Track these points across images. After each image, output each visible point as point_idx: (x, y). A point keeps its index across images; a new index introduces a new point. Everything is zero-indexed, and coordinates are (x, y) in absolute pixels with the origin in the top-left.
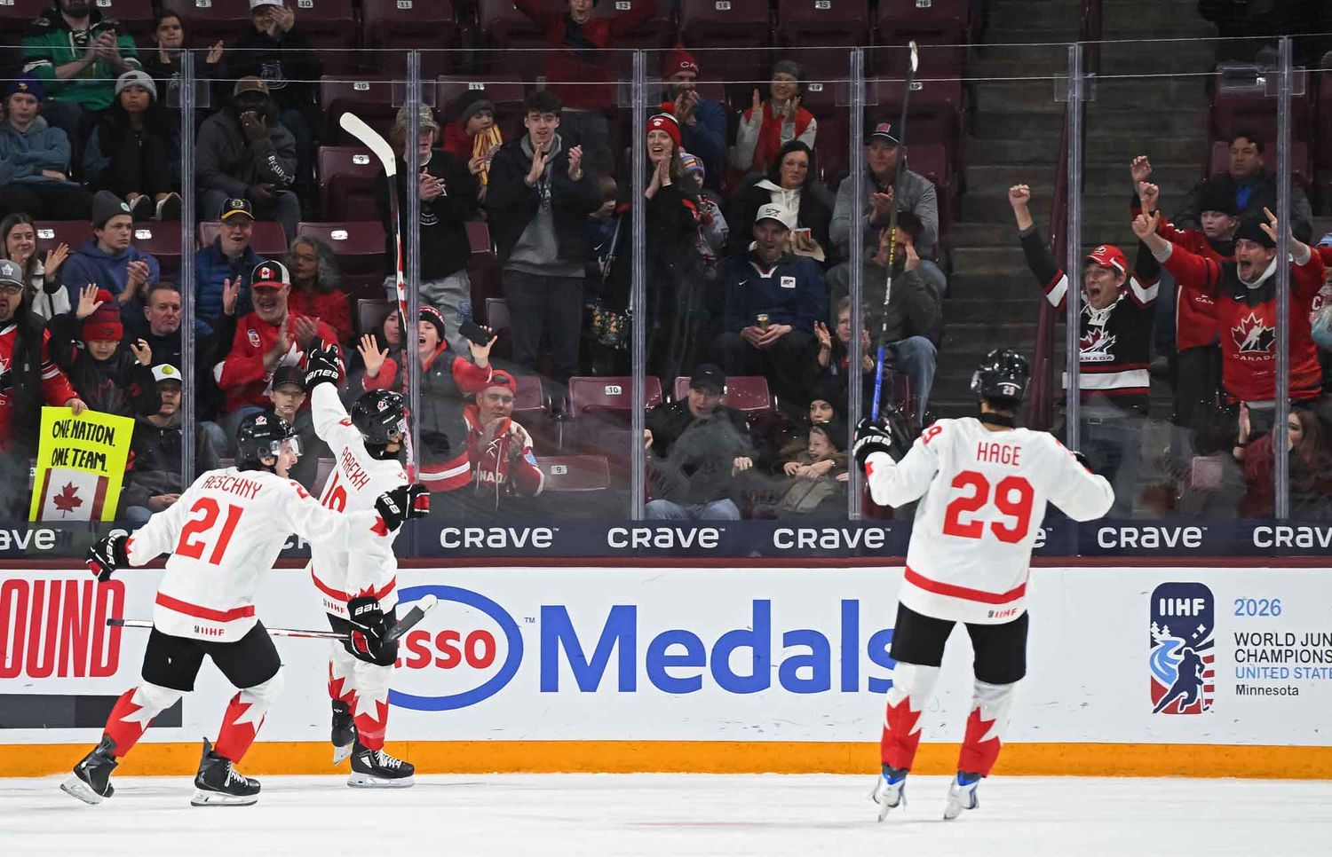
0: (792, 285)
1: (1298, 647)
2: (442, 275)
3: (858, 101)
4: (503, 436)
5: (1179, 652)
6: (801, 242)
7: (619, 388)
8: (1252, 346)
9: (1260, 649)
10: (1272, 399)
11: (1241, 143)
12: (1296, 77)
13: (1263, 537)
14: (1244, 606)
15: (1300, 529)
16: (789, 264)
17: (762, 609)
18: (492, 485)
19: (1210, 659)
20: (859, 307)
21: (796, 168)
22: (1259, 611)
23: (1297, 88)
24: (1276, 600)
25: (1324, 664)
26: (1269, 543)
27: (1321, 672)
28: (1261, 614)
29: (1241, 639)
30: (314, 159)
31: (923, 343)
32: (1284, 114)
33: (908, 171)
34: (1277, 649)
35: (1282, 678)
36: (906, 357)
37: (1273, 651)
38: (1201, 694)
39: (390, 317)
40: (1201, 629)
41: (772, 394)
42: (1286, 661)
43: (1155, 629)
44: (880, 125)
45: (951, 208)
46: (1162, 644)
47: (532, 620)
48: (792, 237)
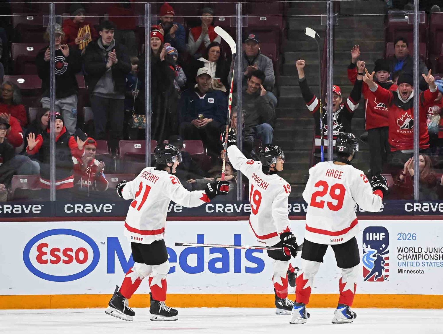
0: (213, 102)
1: (423, 253)
2: (64, 97)
3: (240, 25)
4: (92, 166)
5: (374, 256)
6: (216, 84)
7: (140, 145)
8: (405, 127)
9: (408, 254)
10: (412, 149)
11: (400, 43)
12: (421, 16)
13: (409, 207)
14: (401, 236)
15: (424, 204)
16: (211, 93)
17: (201, 238)
18: (87, 186)
19: (387, 258)
20: (241, 112)
21: (215, 53)
22: (407, 238)
23: (421, 20)
24: (414, 234)
25: (434, 260)
26: (411, 210)
27: (433, 264)
28: (408, 239)
29: (400, 250)
30: (10, 48)
31: (268, 126)
32: (416, 31)
33: (261, 55)
34: (415, 254)
35: (417, 266)
36: (260, 132)
37: (413, 255)
38: (384, 273)
39: (45, 115)
40: (384, 246)
41: (205, 148)
42: (418, 259)
43: (365, 246)
44: (250, 35)
45: (279, 69)
46: (367, 252)
47: (103, 243)
48: (212, 82)
